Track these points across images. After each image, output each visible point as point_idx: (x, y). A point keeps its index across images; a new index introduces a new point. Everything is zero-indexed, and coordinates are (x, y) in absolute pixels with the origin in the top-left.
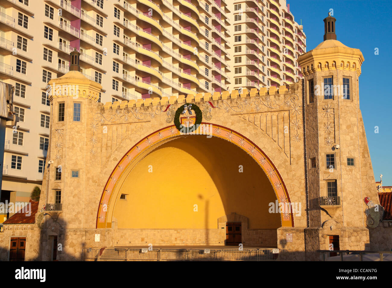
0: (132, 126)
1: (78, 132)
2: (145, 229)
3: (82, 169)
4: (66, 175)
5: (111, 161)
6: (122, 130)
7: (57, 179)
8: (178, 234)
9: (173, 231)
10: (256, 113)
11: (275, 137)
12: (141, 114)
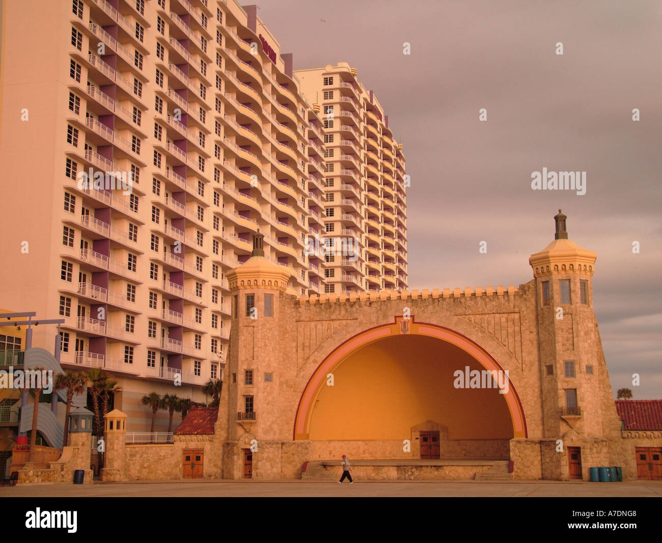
0: (336, 324)
1: (270, 329)
2: (332, 440)
3: (275, 372)
4: (258, 378)
5: (310, 363)
6: (322, 327)
7: (246, 383)
8: (366, 446)
9: (361, 442)
10: (482, 314)
11: (505, 341)
12: (346, 310)
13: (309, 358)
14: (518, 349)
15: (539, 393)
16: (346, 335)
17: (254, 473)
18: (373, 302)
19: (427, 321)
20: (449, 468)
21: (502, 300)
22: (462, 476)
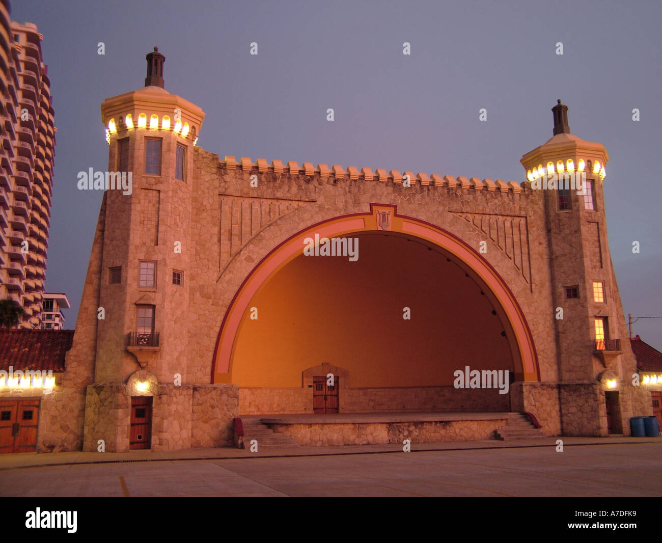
1: (183, 200)
3: (185, 271)
6: (261, 209)
10: (483, 214)
11: (510, 252)
12: (300, 186)
13: (239, 253)
14: (526, 264)
15: (551, 322)
16: (298, 224)
17: (154, 440)
18: (339, 179)
19: (414, 215)
20: (460, 425)
21: (506, 199)
22: (477, 435)
